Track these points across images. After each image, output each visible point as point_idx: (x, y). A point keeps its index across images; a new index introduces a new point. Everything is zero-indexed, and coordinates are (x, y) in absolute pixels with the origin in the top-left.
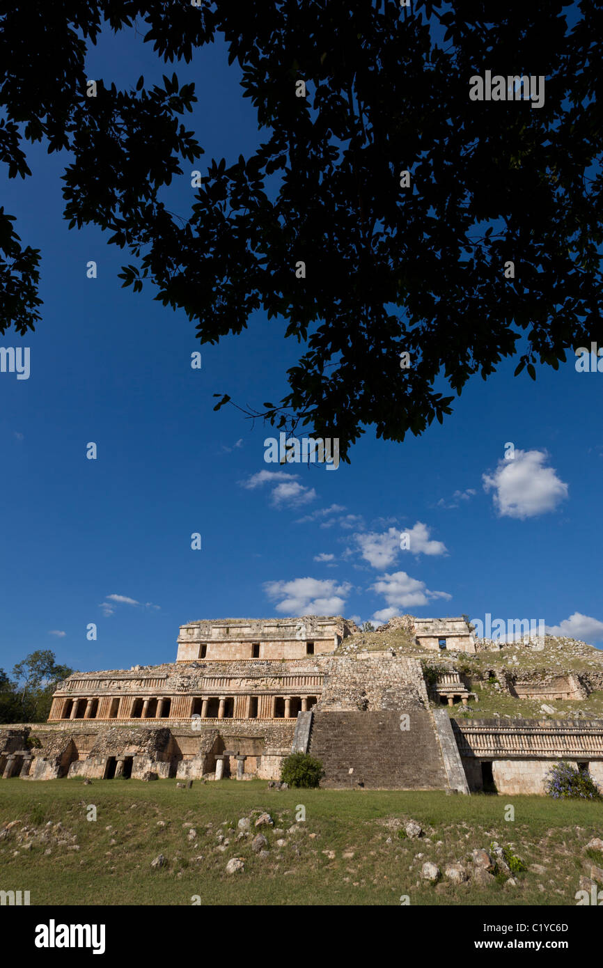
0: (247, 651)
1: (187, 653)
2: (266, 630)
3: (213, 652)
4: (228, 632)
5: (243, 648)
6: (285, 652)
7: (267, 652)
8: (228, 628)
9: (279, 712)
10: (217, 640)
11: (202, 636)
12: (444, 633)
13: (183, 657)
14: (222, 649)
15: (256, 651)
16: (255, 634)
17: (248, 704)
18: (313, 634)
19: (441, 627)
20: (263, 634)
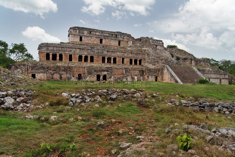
0: (97, 41)
1: (75, 39)
2: (105, 35)
3: (85, 40)
4: (90, 33)
5: (97, 40)
6: (111, 43)
7: (105, 42)
8: (91, 31)
9: (131, 63)
10: (86, 35)
11: (80, 33)
12: (157, 44)
13: (73, 40)
14: (89, 39)
15: (101, 41)
16: (101, 35)
17: (121, 60)
18: (121, 38)
19: (156, 42)
20: (104, 36)
